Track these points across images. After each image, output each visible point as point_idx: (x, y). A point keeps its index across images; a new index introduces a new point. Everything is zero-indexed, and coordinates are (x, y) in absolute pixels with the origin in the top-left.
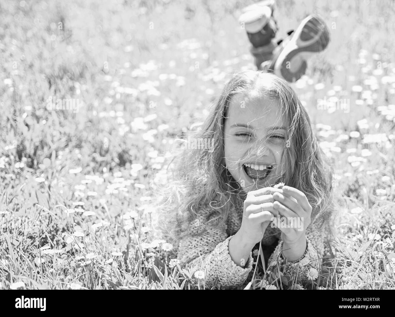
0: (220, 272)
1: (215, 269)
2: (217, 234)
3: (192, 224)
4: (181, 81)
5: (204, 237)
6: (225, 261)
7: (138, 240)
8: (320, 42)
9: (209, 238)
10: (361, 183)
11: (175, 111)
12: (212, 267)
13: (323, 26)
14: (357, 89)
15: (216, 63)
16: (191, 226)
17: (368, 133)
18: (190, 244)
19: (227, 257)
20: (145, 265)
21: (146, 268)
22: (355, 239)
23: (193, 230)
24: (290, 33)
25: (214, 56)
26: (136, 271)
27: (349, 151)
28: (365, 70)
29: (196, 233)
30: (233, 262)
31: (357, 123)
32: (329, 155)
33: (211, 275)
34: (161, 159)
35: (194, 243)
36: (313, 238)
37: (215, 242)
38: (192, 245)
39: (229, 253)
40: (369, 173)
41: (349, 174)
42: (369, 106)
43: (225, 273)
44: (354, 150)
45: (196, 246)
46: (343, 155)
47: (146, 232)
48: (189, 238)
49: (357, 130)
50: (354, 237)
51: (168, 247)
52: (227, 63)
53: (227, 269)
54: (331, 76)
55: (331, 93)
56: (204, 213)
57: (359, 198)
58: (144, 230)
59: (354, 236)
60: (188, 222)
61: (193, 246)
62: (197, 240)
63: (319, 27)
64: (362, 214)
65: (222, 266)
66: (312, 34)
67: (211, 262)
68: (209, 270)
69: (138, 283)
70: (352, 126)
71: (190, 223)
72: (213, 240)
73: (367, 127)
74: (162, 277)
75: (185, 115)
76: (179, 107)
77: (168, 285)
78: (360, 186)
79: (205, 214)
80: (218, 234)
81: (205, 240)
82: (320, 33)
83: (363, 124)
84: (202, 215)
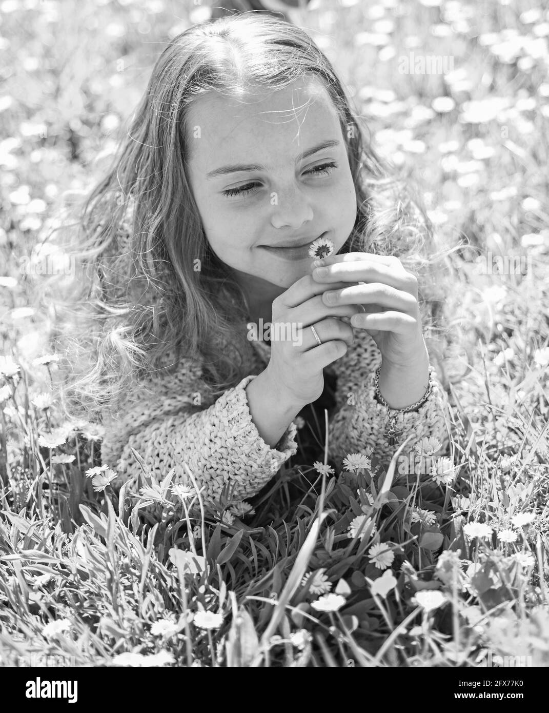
0: (229, 463)
1: (220, 456)
6: (243, 439)
7: (24, 422)
10: (481, 221)
12: (213, 450)
19: (249, 428)
27: (443, 148)
30: (262, 441)
33: (209, 466)
34: (39, 205)
39: (252, 421)
41: (454, 204)
43: (242, 466)
44: (454, 145)
46: (431, 155)
47: (46, 406)
49: (447, 93)
53: (248, 456)
55: (376, 11)
65: (236, 448)
67: (211, 441)
68: (207, 457)
74: (101, 527)
75: (72, 91)
76: (54, 73)
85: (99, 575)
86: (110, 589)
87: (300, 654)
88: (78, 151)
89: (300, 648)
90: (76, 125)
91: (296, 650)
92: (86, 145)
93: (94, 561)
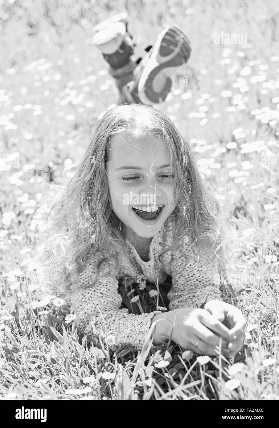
2: (109, 282)
3: (81, 276)
4: (38, 110)
5: (97, 288)
7: (26, 298)
8: (181, 54)
9: (102, 289)
10: (246, 200)
11: (38, 146)
13: (182, 36)
14: (226, 94)
15: (71, 84)
16: (81, 277)
17: (245, 142)
18: (84, 297)
20: (38, 324)
21: (40, 326)
22: (250, 262)
23: (84, 281)
24: (148, 49)
25: (67, 75)
26: (31, 332)
27: (229, 166)
28: (231, 71)
29: (88, 285)
31: (232, 133)
32: (209, 173)
34: (33, 203)
35: (88, 296)
36: (207, 270)
37: (109, 291)
38: (85, 298)
40: (253, 187)
41: (233, 192)
42: (242, 111)
44: (234, 164)
45: (91, 299)
46: (223, 170)
47: (34, 290)
48: (81, 291)
49: (234, 140)
50: (249, 261)
51: (59, 303)
52: (83, 82)
54: (197, 82)
55: (200, 102)
56: (93, 261)
57: (247, 216)
58: (31, 288)
59: (249, 259)
60: (77, 274)
61: (87, 299)
62: (90, 292)
63: (178, 38)
64: (253, 235)
66: (172, 47)
69: (35, 345)
70: (228, 137)
71: (79, 275)
72: (107, 290)
73: (243, 136)
74: (61, 337)
75: (49, 148)
76: (40, 140)
77: (68, 345)
78: (246, 204)
79: (93, 263)
80: (111, 282)
81: (99, 292)
82: (180, 45)
83: (239, 133)
84: (90, 265)
85: (60, 359)
86: (65, 365)
87: (150, 389)
88: (53, 177)
89: (150, 386)
90: (51, 164)
91: (148, 387)
92: (56, 174)
93: (58, 354)
